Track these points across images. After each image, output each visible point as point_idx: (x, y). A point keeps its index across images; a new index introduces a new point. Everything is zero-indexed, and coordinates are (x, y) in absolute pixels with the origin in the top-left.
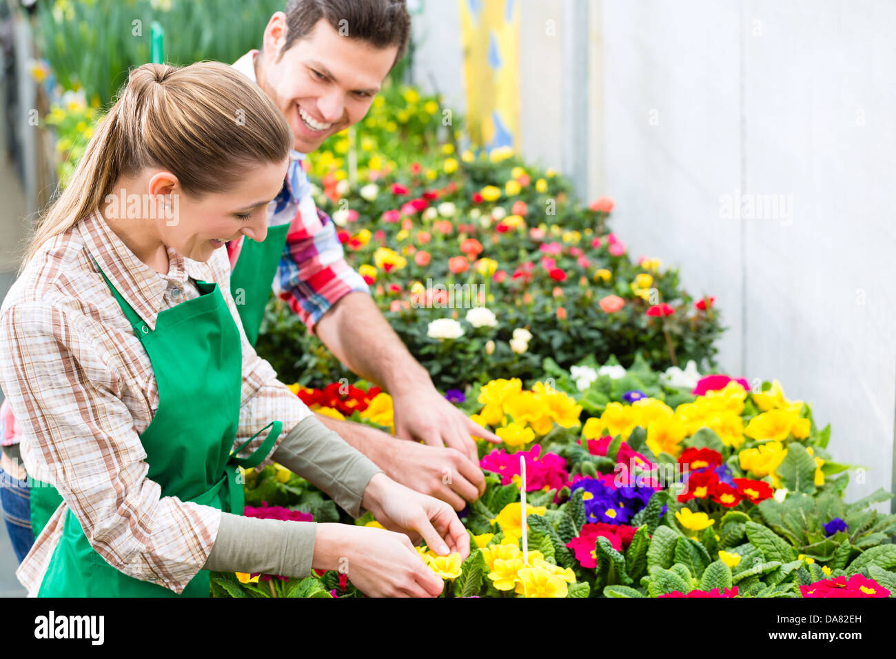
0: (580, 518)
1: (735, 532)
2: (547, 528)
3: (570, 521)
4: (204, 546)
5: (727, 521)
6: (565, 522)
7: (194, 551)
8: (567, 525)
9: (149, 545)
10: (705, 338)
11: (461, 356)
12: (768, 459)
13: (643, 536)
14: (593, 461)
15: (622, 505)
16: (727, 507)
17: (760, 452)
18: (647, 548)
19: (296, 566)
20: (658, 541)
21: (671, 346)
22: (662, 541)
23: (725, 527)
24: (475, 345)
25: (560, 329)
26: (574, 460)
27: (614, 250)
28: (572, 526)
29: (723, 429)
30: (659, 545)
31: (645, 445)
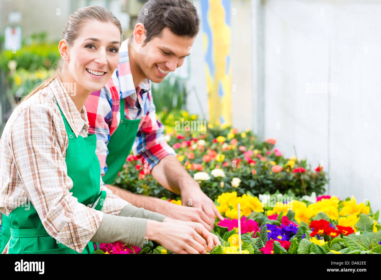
0: (265, 239)
1: (337, 247)
2: (250, 241)
3: (261, 241)
4: (97, 222)
5: (333, 243)
6: (259, 242)
7: (92, 224)
8: (259, 243)
9: (72, 219)
10: (319, 183)
11: (209, 189)
12: (351, 221)
13: (295, 243)
14: (270, 222)
15: (284, 234)
16: (333, 237)
17: (347, 218)
18: (297, 248)
19: (138, 236)
20: (302, 245)
21: (304, 186)
22: (304, 245)
23: (333, 245)
24: (215, 184)
25: (254, 180)
26: (261, 222)
27: (277, 154)
28: (262, 243)
29: (330, 213)
30: (303, 247)
31: (294, 218)
